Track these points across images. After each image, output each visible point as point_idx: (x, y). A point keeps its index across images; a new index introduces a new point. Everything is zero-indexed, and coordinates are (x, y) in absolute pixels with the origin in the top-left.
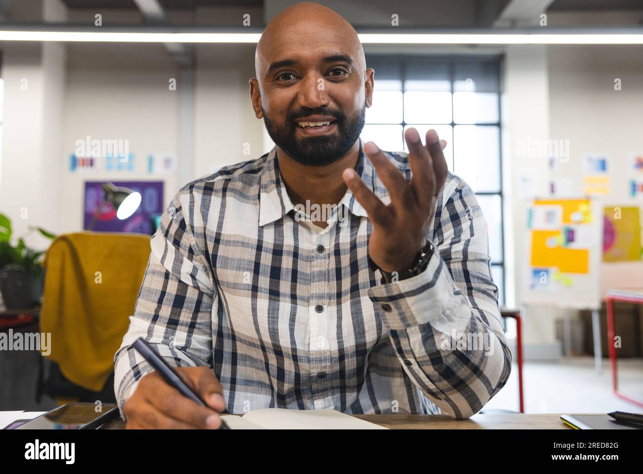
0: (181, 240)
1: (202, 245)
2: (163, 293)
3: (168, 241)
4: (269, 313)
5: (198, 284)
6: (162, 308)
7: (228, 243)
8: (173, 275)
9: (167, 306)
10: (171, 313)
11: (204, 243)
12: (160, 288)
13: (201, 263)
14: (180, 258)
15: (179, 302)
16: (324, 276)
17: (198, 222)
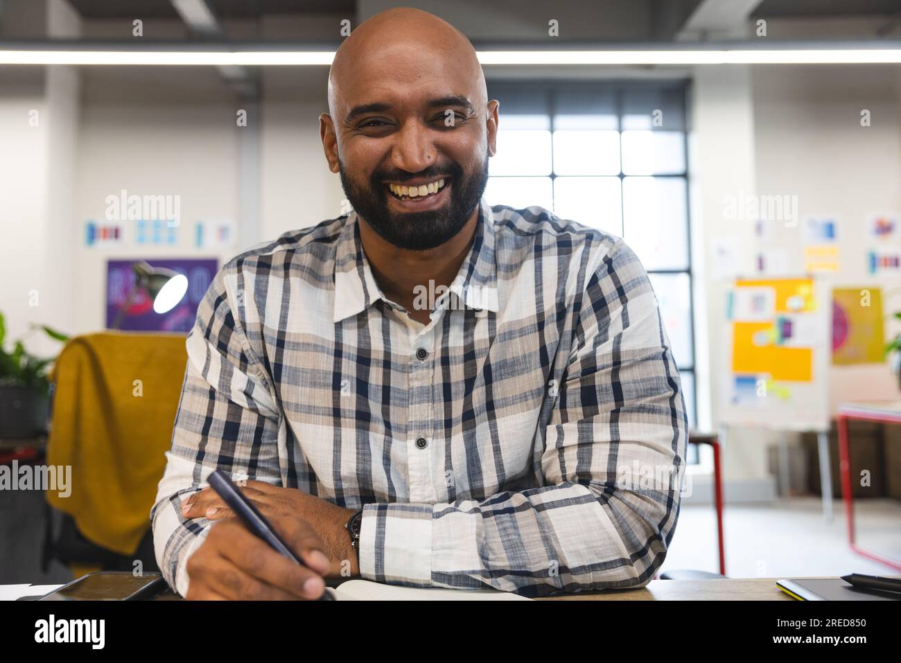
0: (228, 342)
1: (258, 349)
2: (209, 420)
3: (210, 345)
4: (358, 448)
5: (256, 405)
6: (209, 441)
7: (296, 346)
8: (220, 393)
9: (214, 439)
10: (222, 448)
11: (262, 346)
12: (204, 413)
13: (259, 375)
14: (228, 369)
15: (231, 431)
16: (427, 394)
17: (252, 317)
